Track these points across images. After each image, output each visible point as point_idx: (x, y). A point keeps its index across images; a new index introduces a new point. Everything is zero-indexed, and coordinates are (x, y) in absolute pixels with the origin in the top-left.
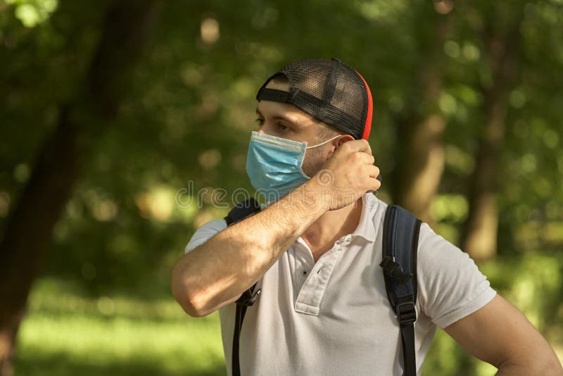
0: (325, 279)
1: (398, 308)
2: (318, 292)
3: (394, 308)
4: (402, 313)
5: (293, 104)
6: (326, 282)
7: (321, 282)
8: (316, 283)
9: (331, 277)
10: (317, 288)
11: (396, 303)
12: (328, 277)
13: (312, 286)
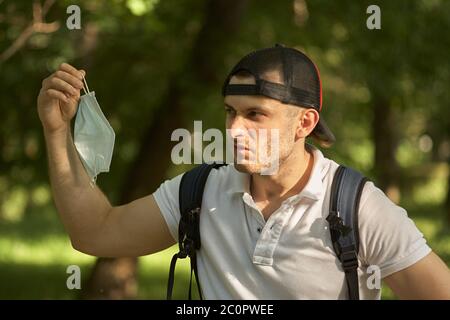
0: (277, 234)
1: (341, 257)
2: (271, 245)
3: (339, 257)
4: (345, 261)
6: (278, 236)
7: (273, 237)
8: (269, 238)
9: (282, 232)
10: (271, 242)
11: (341, 252)
12: (280, 232)
13: (266, 240)
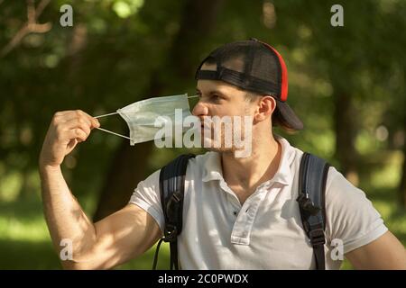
0: (252, 216)
1: (310, 234)
2: (247, 226)
3: (307, 234)
4: (314, 238)
5: (220, 80)
6: (253, 218)
7: (249, 219)
8: (245, 220)
9: (257, 213)
10: (247, 223)
11: (310, 230)
12: (255, 215)
13: (242, 222)
